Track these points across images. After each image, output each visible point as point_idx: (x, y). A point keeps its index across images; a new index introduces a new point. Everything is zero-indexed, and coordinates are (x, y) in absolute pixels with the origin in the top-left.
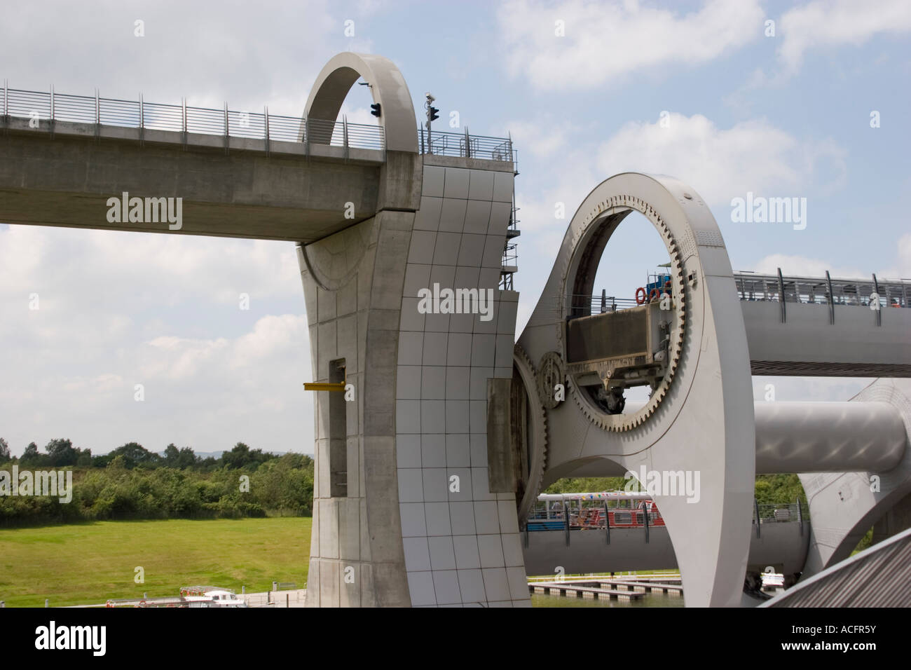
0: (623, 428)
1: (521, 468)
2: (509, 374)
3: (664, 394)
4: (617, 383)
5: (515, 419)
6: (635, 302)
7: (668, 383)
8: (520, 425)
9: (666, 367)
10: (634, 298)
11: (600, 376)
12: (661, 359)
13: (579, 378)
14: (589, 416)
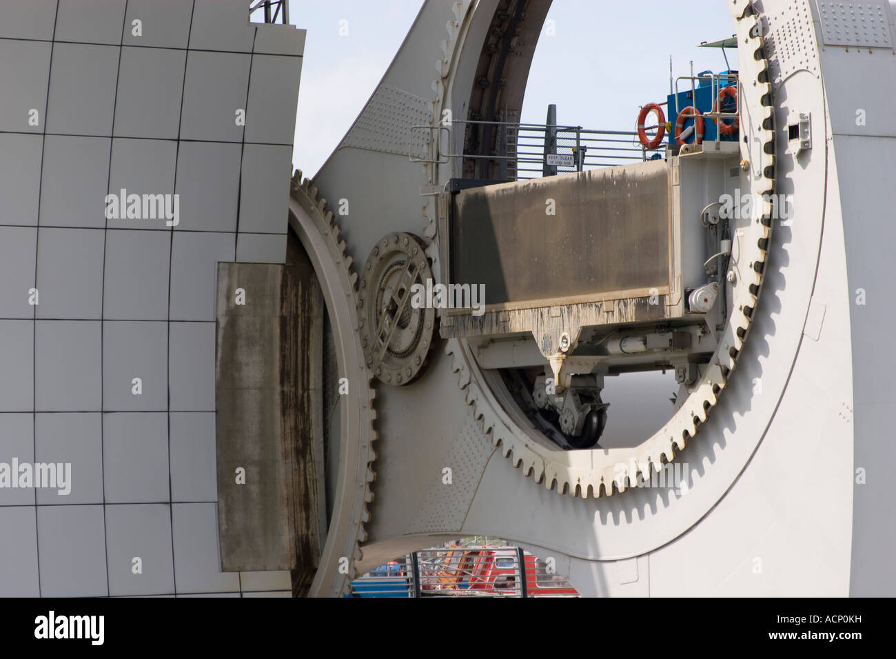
0: (602, 487)
1: (306, 506)
2: (278, 251)
3: (713, 401)
4: (587, 364)
5: (292, 373)
6: (637, 138)
7: (726, 372)
8: (306, 389)
9: (722, 327)
10: (634, 128)
11: (540, 346)
12: (708, 306)
13: (483, 346)
14: (509, 453)
